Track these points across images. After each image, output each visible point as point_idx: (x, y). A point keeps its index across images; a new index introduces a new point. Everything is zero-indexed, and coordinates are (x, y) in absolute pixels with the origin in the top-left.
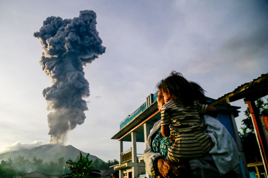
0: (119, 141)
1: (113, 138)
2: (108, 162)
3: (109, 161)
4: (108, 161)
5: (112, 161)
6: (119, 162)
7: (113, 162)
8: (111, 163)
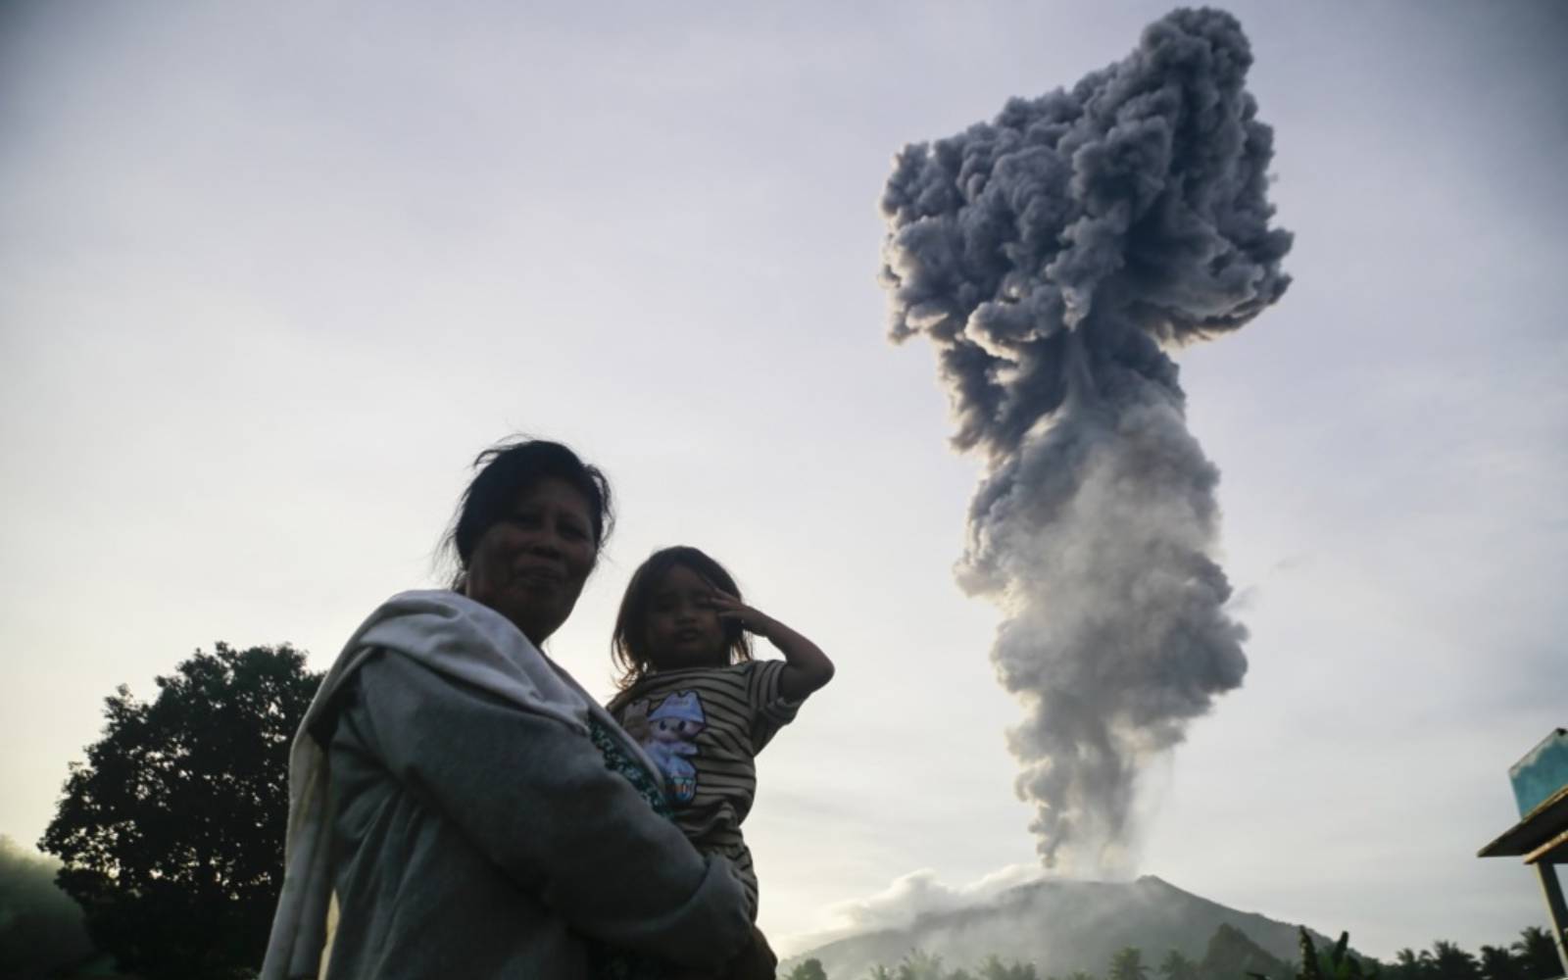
0: (1530, 862)
1: (1492, 851)
2: (1400, 963)
3: (1403, 952)
4: (1402, 957)
5: (1425, 953)
6: (1470, 956)
7: (1436, 962)
8: (1423, 965)
